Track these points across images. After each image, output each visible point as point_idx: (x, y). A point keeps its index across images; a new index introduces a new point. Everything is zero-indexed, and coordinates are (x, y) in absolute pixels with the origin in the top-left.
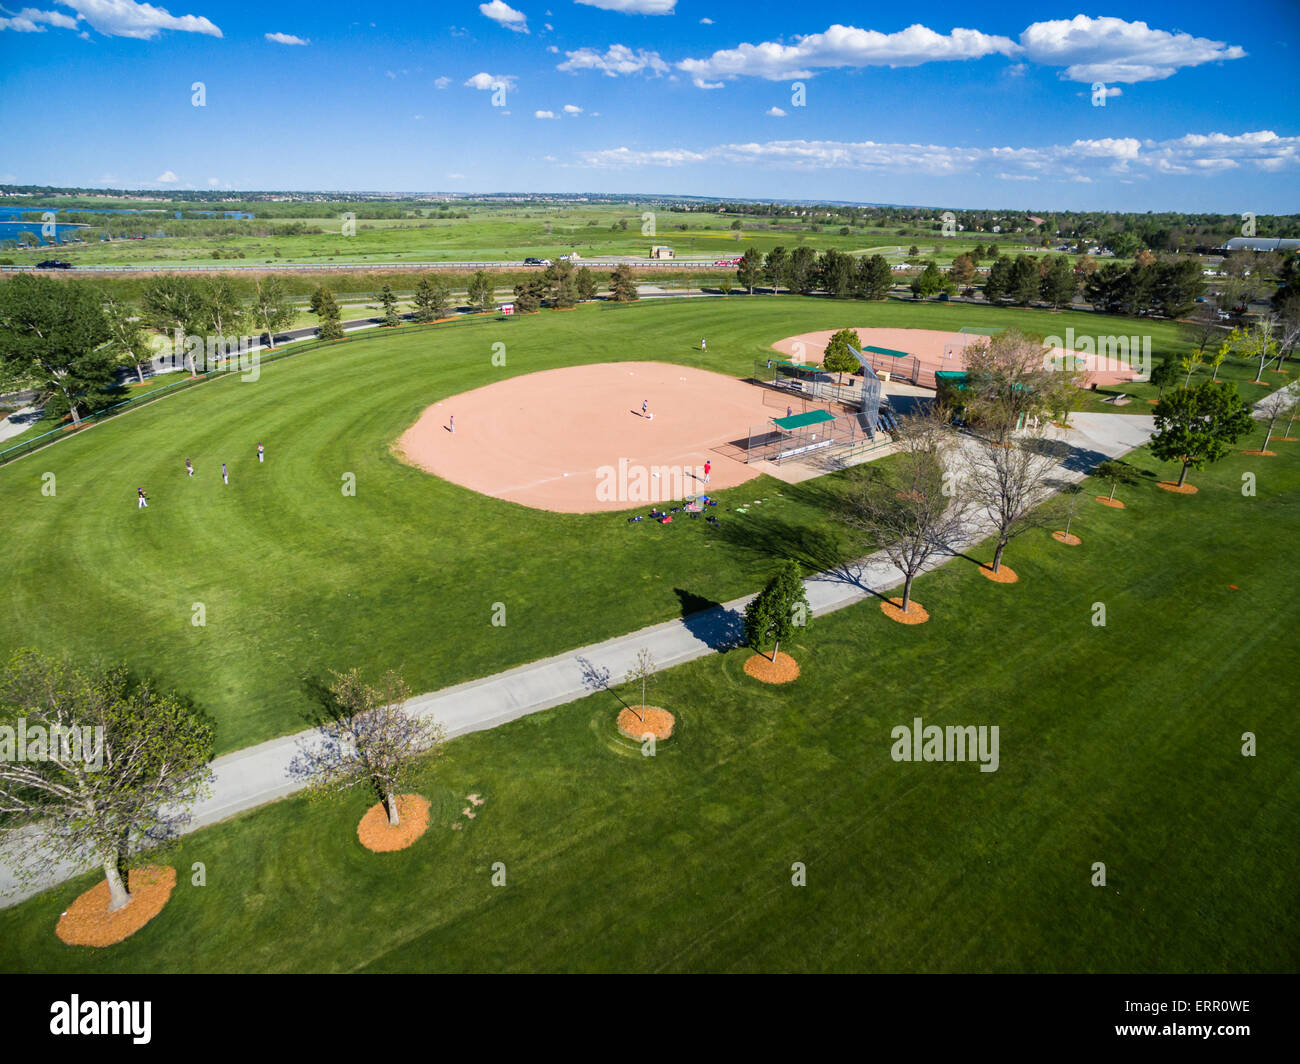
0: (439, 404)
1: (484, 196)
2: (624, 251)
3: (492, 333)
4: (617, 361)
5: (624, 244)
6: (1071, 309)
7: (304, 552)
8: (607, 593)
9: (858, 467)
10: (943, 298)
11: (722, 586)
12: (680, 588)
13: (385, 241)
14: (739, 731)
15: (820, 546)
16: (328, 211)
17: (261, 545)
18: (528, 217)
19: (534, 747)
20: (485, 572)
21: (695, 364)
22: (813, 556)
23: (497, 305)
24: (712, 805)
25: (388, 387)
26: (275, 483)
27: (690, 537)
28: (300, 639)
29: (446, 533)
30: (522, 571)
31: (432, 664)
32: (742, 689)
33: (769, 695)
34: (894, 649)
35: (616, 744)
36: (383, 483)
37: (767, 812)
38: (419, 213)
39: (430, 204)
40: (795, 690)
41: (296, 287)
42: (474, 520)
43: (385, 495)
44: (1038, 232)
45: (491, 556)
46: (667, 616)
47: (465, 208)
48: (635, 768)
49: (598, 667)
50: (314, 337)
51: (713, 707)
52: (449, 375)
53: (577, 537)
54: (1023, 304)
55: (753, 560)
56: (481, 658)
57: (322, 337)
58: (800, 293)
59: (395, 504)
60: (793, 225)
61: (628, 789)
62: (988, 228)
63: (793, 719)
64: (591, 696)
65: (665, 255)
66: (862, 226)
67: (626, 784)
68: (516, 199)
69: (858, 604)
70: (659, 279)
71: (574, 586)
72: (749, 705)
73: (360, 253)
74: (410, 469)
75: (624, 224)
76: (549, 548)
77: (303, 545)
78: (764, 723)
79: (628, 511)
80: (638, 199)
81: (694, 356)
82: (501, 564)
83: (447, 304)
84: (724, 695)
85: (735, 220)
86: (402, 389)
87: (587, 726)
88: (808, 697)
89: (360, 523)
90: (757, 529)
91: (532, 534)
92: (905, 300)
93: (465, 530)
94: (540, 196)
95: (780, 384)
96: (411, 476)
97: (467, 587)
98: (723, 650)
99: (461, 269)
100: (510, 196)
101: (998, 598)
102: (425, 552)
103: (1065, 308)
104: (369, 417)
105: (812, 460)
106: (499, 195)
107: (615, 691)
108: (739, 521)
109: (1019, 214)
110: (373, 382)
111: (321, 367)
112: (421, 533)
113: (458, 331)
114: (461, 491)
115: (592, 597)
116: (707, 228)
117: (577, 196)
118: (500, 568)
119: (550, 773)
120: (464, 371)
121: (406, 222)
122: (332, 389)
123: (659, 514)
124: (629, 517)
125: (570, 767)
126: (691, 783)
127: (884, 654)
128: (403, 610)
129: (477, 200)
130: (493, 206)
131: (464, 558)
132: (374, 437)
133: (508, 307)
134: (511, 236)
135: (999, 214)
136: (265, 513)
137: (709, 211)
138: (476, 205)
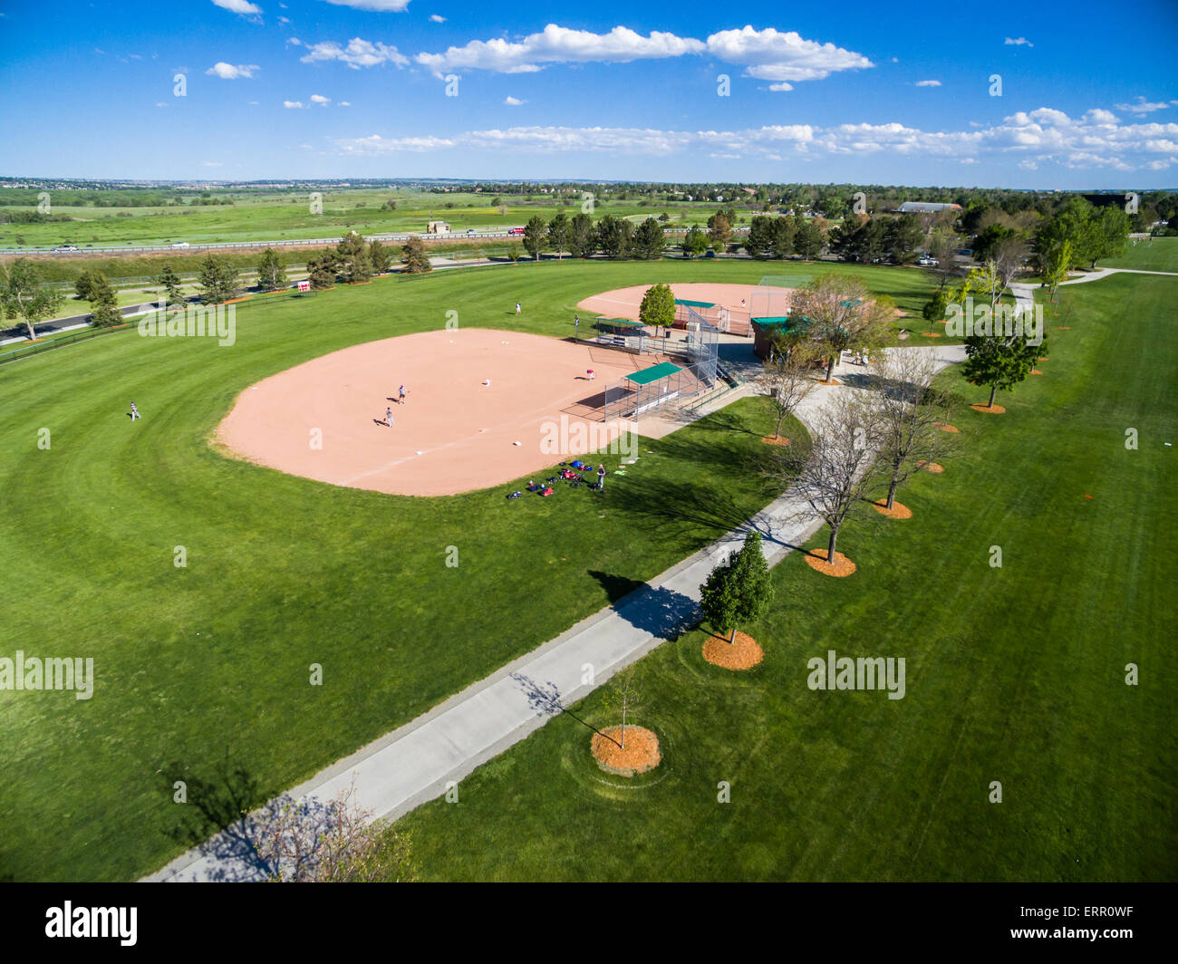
0: (254, 388)
1: (246, 183)
2: (400, 229)
3: (290, 310)
4: (431, 330)
5: (398, 221)
6: (819, 260)
7: (123, 585)
8: (514, 587)
9: (711, 415)
10: (710, 255)
11: (638, 560)
12: (594, 570)
13: (147, 228)
14: (733, 737)
15: (715, 501)
16: (75, 199)
17: (59, 582)
18: (294, 201)
19: (505, 811)
20: (364, 579)
21: (511, 327)
22: (714, 513)
23: (290, 283)
24: (747, 846)
25: (189, 373)
26: (66, 498)
27: (580, 508)
28: (142, 710)
29: (302, 536)
30: (408, 573)
31: (335, 715)
32: (713, 683)
33: (744, 685)
34: (840, 607)
35: (604, 786)
36: (210, 484)
37: (812, 842)
38: (179, 201)
39: (190, 192)
40: (767, 673)
41: (56, 274)
42: (331, 517)
43: (215, 499)
44: (754, 200)
45: (364, 558)
46: (593, 606)
47: (228, 195)
48: (638, 815)
49: (541, 683)
50: (85, 325)
51: (692, 713)
52: (257, 356)
53: (456, 523)
54: (779, 257)
55: (656, 527)
56: (397, 695)
57: (97, 325)
58: (582, 257)
59: (229, 507)
60: (546, 200)
61: (639, 847)
62: (713, 197)
63: (780, 709)
64: (549, 724)
65: (442, 231)
66: (607, 200)
67: (635, 842)
68: (279, 186)
69: (784, 561)
70: (445, 250)
71: (474, 583)
72: (729, 702)
73: (123, 240)
74: (240, 463)
75: (393, 205)
76: (428, 540)
77: (119, 575)
78: (755, 722)
79: (502, 487)
80: (398, 183)
81: (507, 320)
82: (380, 567)
83: (236, 285)
84: (697, 695)
85: (493, 198)
86: (205, 375)
87: (559, 767)
88: (784, 679)
89: (190, 536)
90: (646, 492)
91: (404, 525)
92: (677, 258)
93: (323, 530)
94: (303, 182)
95: (602, 341)
96: (242, 472)
97: (347, 602)
98: (673, 638)
99: (244, 249)
100: (273, 182)
101: (906, 536)
102: (284, 563)
103: (815, 259)
104: (173, 409)
105: (665, 413)
106: (261, 182)
107: (575, 712)
108: (622, 485)
109: (736, 186)
110: (170, 369)
111: (101, 357)
112: (271, 541)
113: (252, 310)
114: (306, 484)
115: (500, 594)
116: (470, 206)
117: (339, 182)
118: (380, 572)
119: (539, 846)
120: (274, 350)
121: (168, 210)
122: (120, 380)
123: (537, 487)
124: (507, 494)
125: (560, 831)
126: (710, 821)
127: (834, 614)
128: (276, 645)
129: (239, 188)
130: (257, 193)
131: (334, 566)
132: (185, 431)
133: (304, 283)
134: (283, 219)
135: (718, 186)
136: (58, 538)
137: (467, 191)
138: (239, 192)
